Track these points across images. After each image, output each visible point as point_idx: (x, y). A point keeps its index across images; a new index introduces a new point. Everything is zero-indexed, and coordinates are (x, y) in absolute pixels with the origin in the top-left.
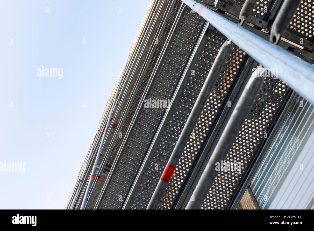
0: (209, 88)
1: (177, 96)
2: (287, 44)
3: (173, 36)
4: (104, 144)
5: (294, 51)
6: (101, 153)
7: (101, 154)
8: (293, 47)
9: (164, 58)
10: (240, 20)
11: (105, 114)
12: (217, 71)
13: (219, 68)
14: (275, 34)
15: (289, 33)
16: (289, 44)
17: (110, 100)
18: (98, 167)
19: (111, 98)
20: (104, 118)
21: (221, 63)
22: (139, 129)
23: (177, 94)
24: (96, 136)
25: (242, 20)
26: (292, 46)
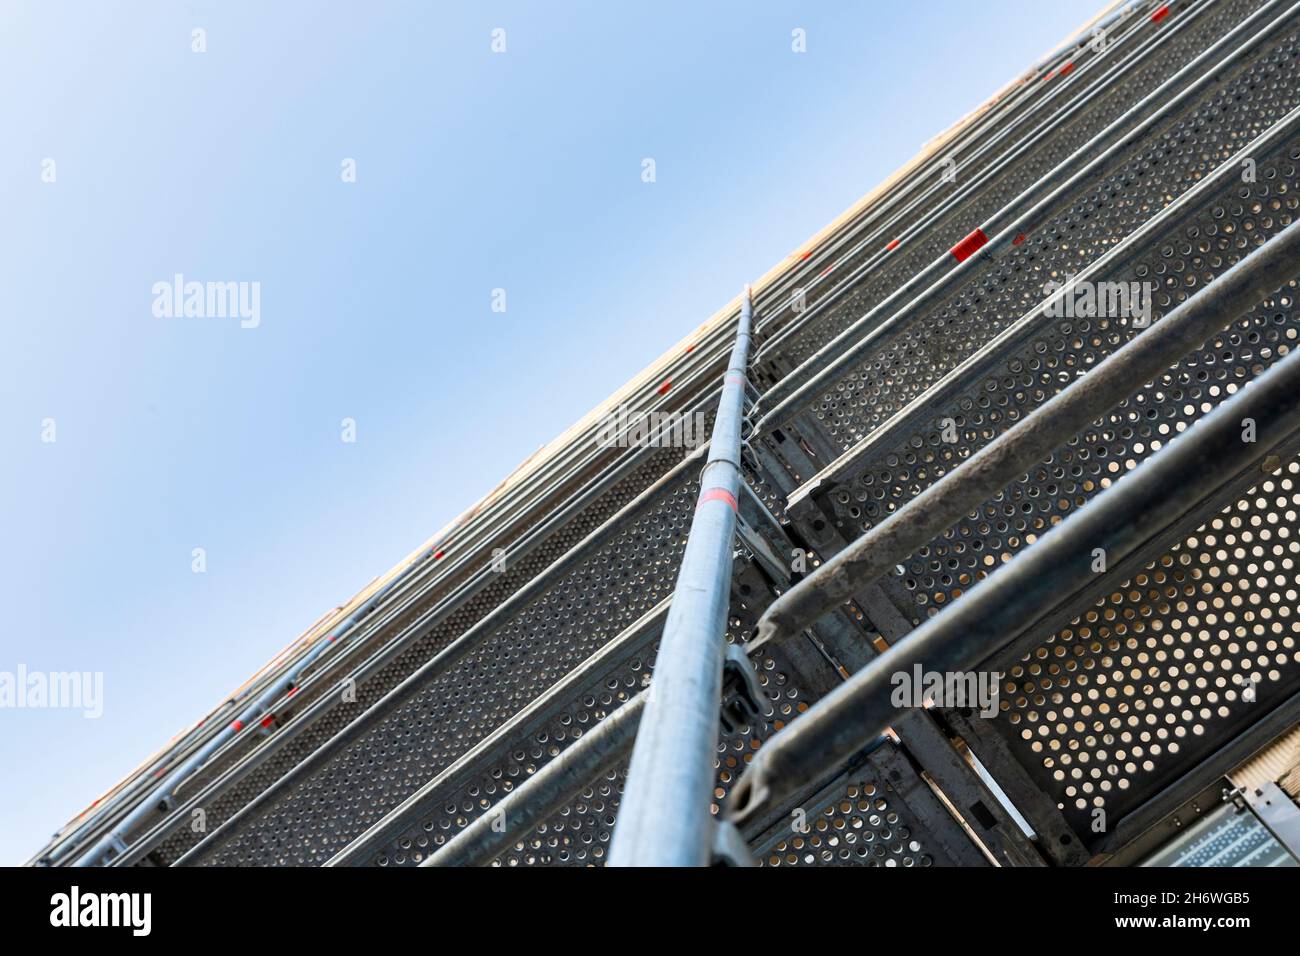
0: (519, 821)
1: (474, 760)
2: (980, 787)
3: (621, 524)
4: (200, 769)
5: (992, 829)
6: (166, 798)
7: (163, 802)
8: (996, 812)
9: (545, 584)
10: (756, 633)
11: (292, 653)
12: (580, 773)
13: (591, 764)
14: (756, 783)
15: (1007, 752)
16: (984, 793)
17: (341, 609)
18: (118, 847)
19: (349, 604)
20: (280, 663)
21: (610, 751)
22: (334, 790)
23: (481, 754)
24: (208, 718)
25: (760, 636)
26: (990, 806)
